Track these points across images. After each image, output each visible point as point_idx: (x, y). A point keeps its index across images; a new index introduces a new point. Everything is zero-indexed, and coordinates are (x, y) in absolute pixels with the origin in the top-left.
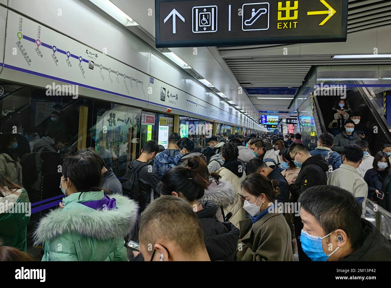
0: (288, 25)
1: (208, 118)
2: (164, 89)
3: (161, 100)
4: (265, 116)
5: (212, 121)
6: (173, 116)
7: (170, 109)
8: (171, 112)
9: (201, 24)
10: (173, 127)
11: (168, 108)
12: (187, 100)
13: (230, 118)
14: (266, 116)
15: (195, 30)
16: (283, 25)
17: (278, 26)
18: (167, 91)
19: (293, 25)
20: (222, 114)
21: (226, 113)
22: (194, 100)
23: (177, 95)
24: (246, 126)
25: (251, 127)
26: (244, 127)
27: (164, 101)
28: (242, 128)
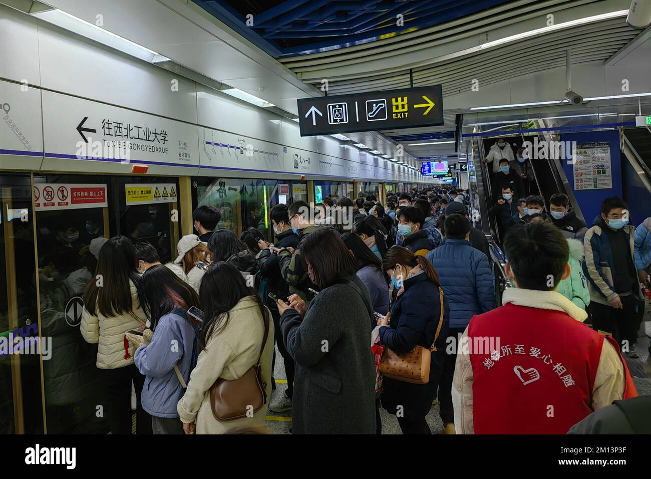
0: (401, 115)
1: (346, 178)
2: (297, 155)
3: (295, 167)
4: (428, 163)
5: (352, 181)
6: (306, 182)
7: (304, 176)
8: (305, 179)
9: (335, 117)
10: (307, 194)
11: (302, 175)
12: (321, 162)
13: (376, 173)
14: (430, 163)
15: (331, 122)
16: (397, 116)
17: (394, 116)
18: (299, 157)
19: (405, 115)
20: (364, 169)
21: (369, 168)
22: (327, 159)
23: (309, 159)
24: (402, 180)
25: (410, 181)
26: (400, 182)
27: (297, 168)
28: (398, 183)
